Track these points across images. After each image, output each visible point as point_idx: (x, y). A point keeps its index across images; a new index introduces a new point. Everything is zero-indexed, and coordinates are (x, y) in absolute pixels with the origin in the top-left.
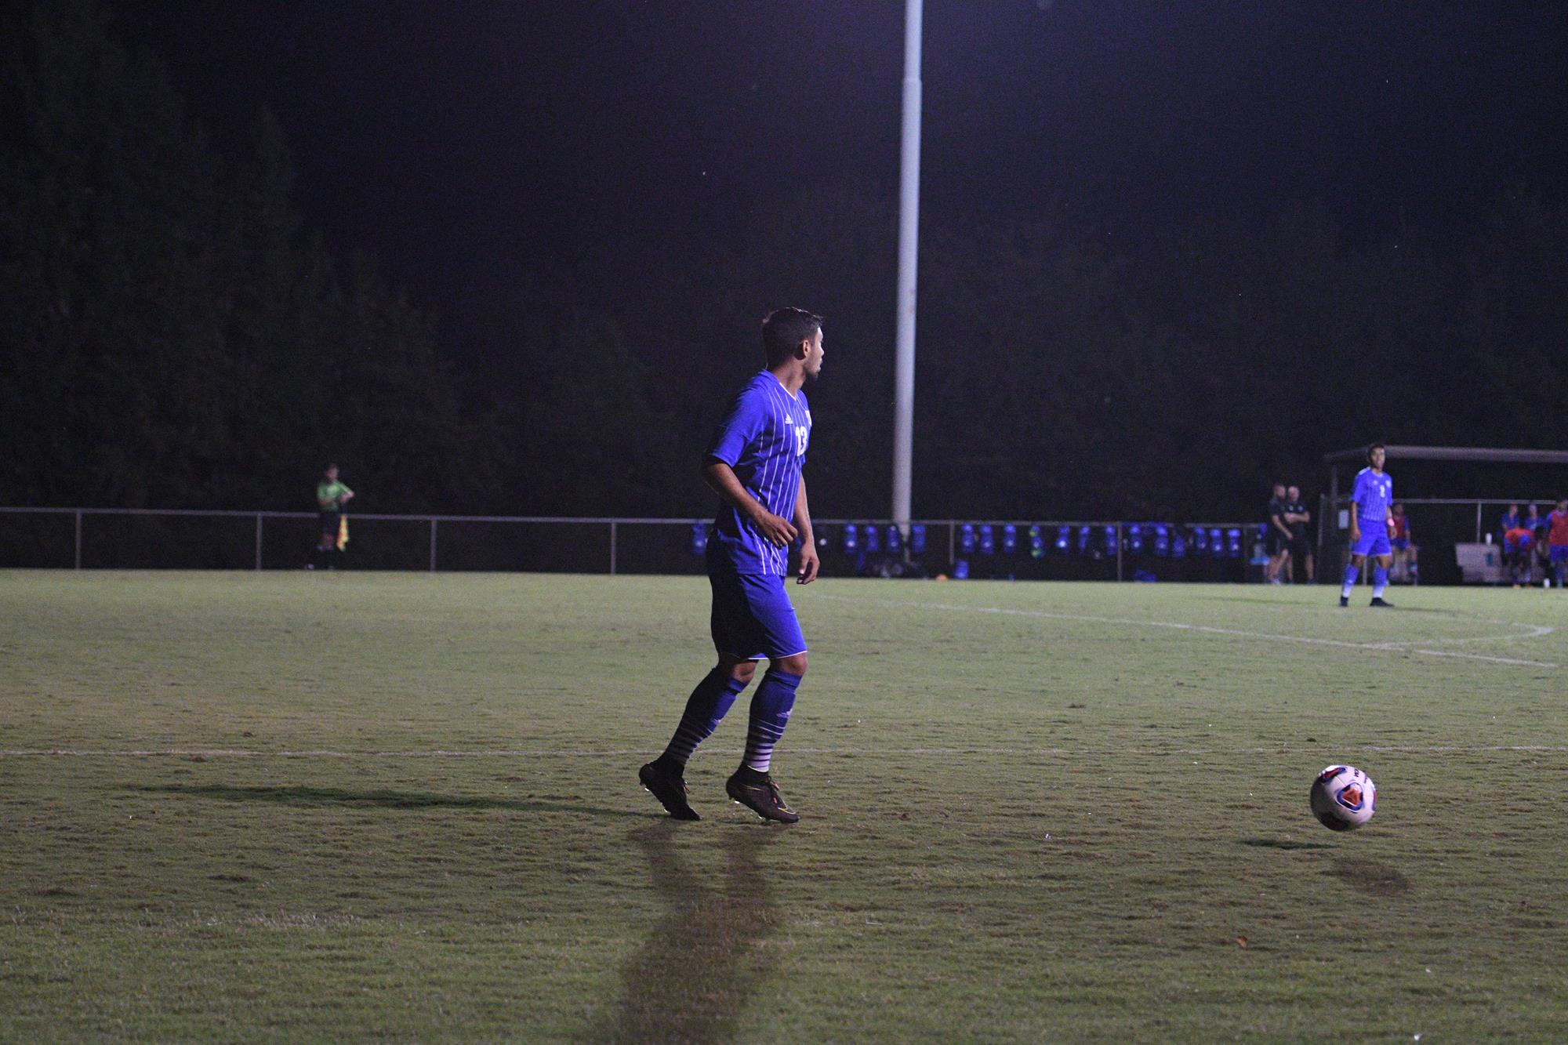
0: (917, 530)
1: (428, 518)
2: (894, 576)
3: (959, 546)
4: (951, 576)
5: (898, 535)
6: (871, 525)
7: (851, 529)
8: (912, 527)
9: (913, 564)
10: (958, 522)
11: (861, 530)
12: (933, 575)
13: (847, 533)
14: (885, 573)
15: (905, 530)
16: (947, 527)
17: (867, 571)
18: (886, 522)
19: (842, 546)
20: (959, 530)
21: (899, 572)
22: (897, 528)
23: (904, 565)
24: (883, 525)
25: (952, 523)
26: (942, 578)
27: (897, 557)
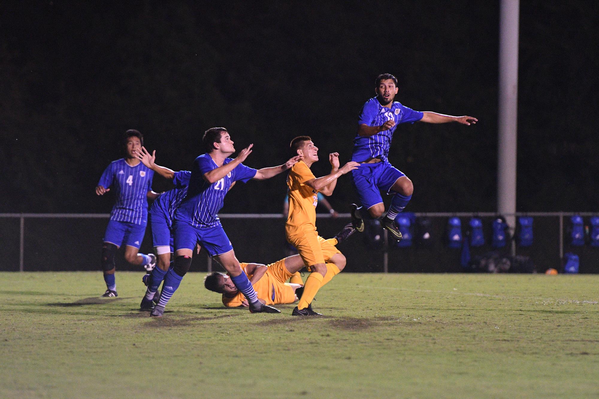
0: (525, 222)
1: (17, 215)
2: (501, 271)
3: (568, 238)
4: (562, 270)
5: (505, 227)
6: (477, 218)
7: (456, 222)
8: (518, 219)
9: (521, 258)
10: (568, 214)
11: (465, 222)
12: (542, 270)
13: (452, 226)
14: (492, 267)
15: (511, 222)
16: (558, 218)
17: (474, 266)
18: (493, 214)
19: (446, 239)
20: (568, 221)
21: (507, 267)
22: (504, 221)
23: (511, 260)
24: (490, 218)
25: (561, 214)
26: (552, 272)
27: (505, 252)
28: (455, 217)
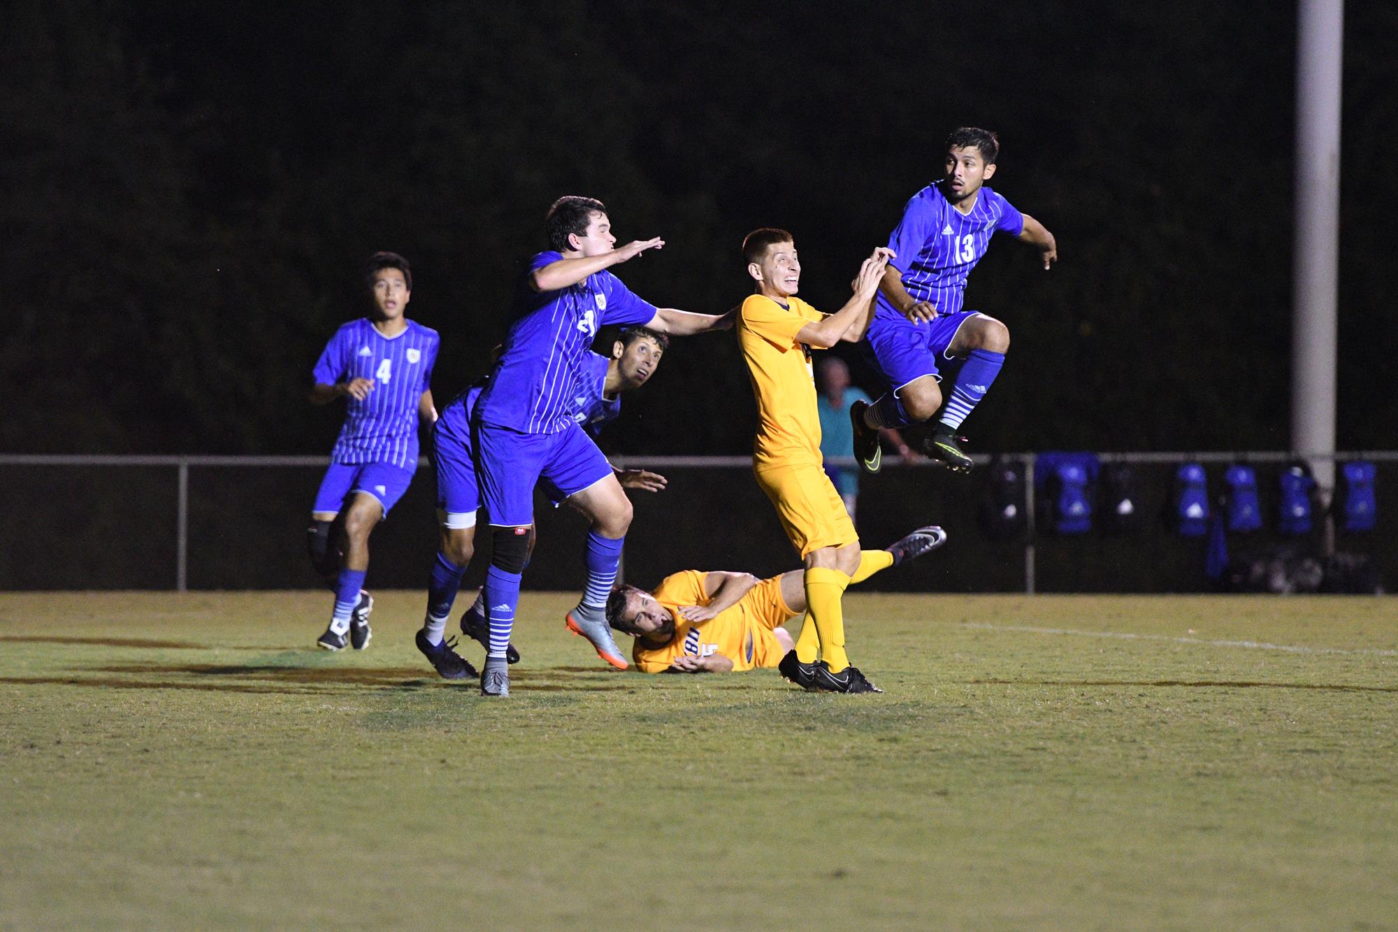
1: (170, 460)
2: (1301, 589)
5: (1311, 487)
6: (1244, 464)
7: (1194, 473)
8: (1339, 468)
9: (1347, 559)
11: (1215, 474)
13: (1186, 484)
14: (1279, 581)
15: (1324, 475)
17: (1237, 578)
18: (1280, 456)
19: (1172, 514)
21: (1315, 580)
22: (1307, 471)
23: (1324, 562)
24: (1273, 465)
28: (1193, 463)
